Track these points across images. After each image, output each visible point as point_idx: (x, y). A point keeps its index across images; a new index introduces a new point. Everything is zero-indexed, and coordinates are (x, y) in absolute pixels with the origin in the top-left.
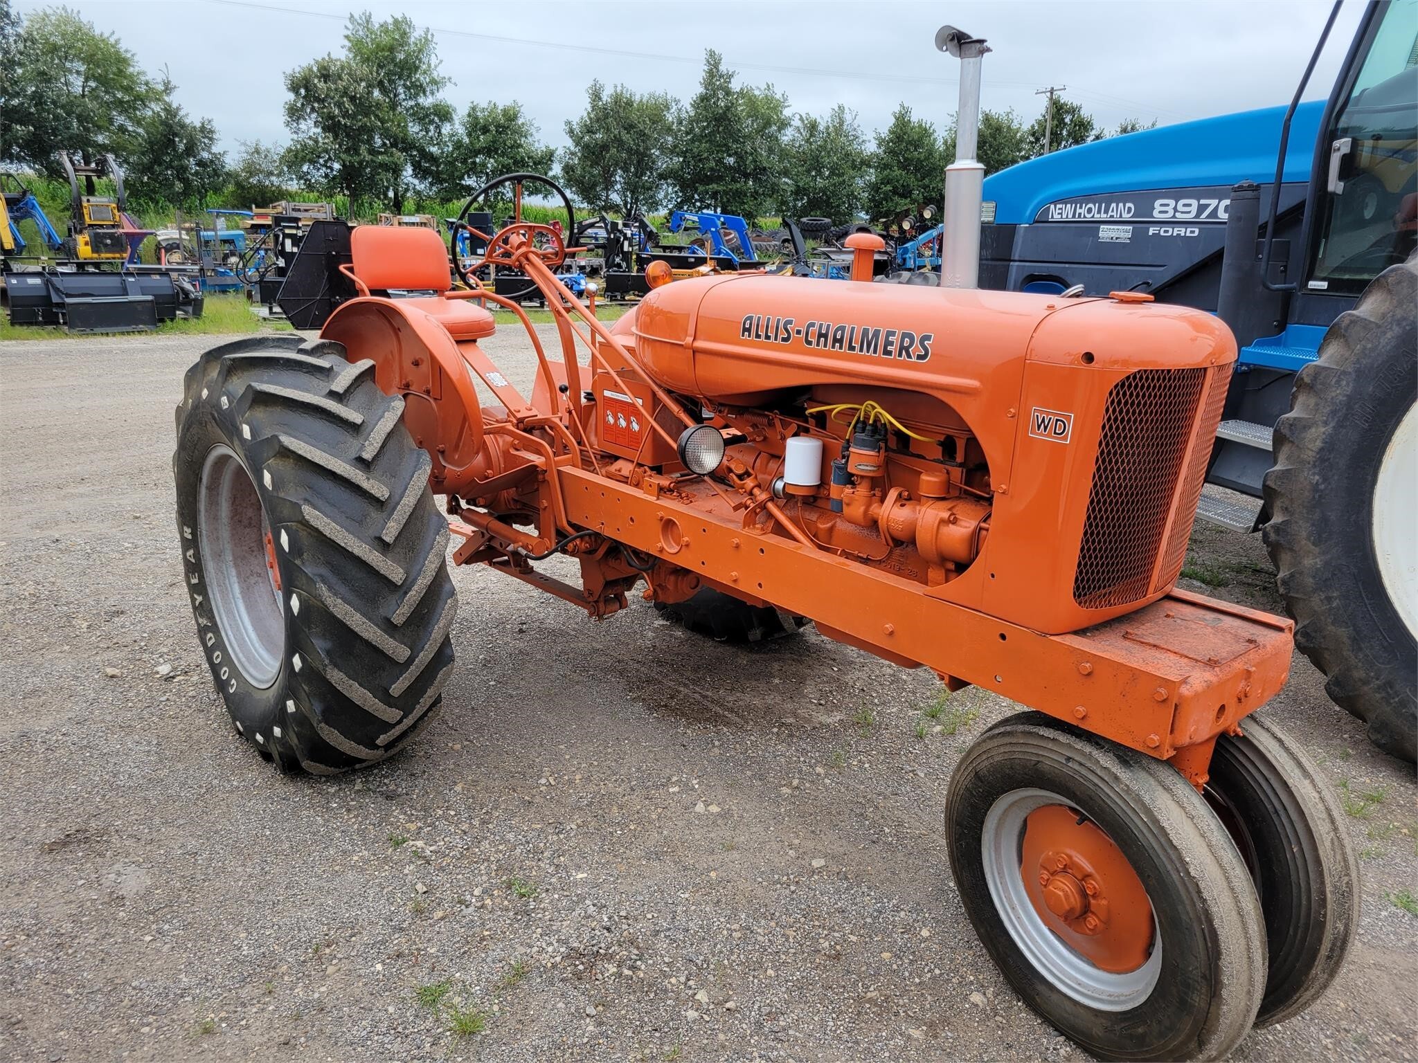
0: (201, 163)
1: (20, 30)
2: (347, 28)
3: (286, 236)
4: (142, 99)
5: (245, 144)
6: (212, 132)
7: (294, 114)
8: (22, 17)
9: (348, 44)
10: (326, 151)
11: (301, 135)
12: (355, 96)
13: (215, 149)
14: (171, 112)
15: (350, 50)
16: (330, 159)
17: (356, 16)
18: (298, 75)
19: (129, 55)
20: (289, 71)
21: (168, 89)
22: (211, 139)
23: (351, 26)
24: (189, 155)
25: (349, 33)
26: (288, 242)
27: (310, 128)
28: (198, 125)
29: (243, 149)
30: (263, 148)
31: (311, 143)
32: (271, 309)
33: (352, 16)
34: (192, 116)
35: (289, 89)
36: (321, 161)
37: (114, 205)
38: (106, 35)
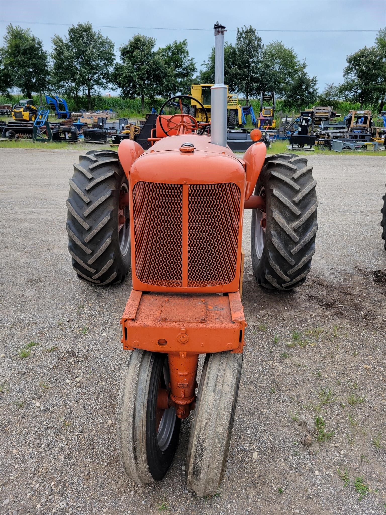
0: (309, 93)
1: (263, 50)
2: (377, 35)
3: (304, 119)
4: (296, 71)
5: (328, 85)
6: (316, 81)
7: (348, 71)
8: (265, 46)
9: (377, 41)
10: (356, 85)
11: (348, 80)
12: (373, 62)
13: (315, 87)
14: (304, 75)
15: (377, 44)
16: (357, 88)
17: (382, 30)
18: (352, 56)
19: (295, 55)
20: (349, 55)
21: (304, 67)
22: (315, 84)
23: (379, 34)
24: (306, 90)
25: (378, 37)
26: (304, 122)
27: (353, 76)
28: (311, 79)
29: (327, 86)
30: (334, 86)
31: (351, 82)
32: (293, 146)
33: (381, 30)
34: (310, 76)
35: (348, 62)
36: (353, 89)
37: (272, 109)
38: (290, 49)
